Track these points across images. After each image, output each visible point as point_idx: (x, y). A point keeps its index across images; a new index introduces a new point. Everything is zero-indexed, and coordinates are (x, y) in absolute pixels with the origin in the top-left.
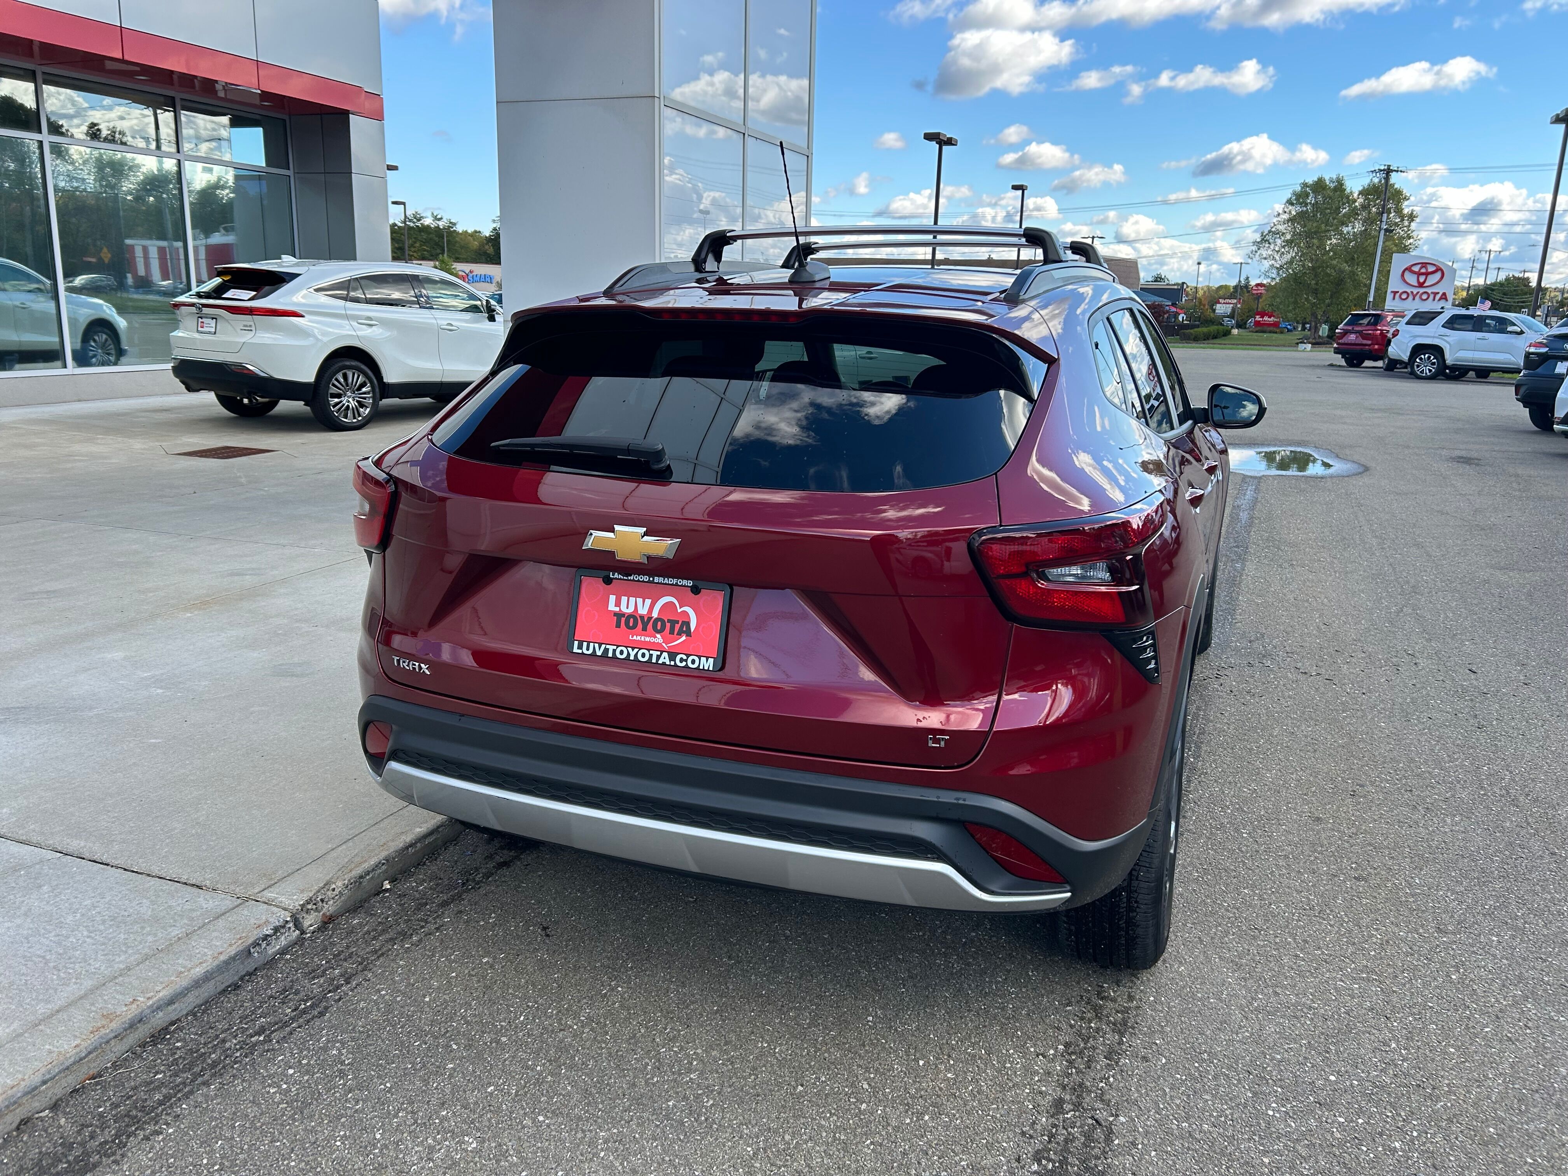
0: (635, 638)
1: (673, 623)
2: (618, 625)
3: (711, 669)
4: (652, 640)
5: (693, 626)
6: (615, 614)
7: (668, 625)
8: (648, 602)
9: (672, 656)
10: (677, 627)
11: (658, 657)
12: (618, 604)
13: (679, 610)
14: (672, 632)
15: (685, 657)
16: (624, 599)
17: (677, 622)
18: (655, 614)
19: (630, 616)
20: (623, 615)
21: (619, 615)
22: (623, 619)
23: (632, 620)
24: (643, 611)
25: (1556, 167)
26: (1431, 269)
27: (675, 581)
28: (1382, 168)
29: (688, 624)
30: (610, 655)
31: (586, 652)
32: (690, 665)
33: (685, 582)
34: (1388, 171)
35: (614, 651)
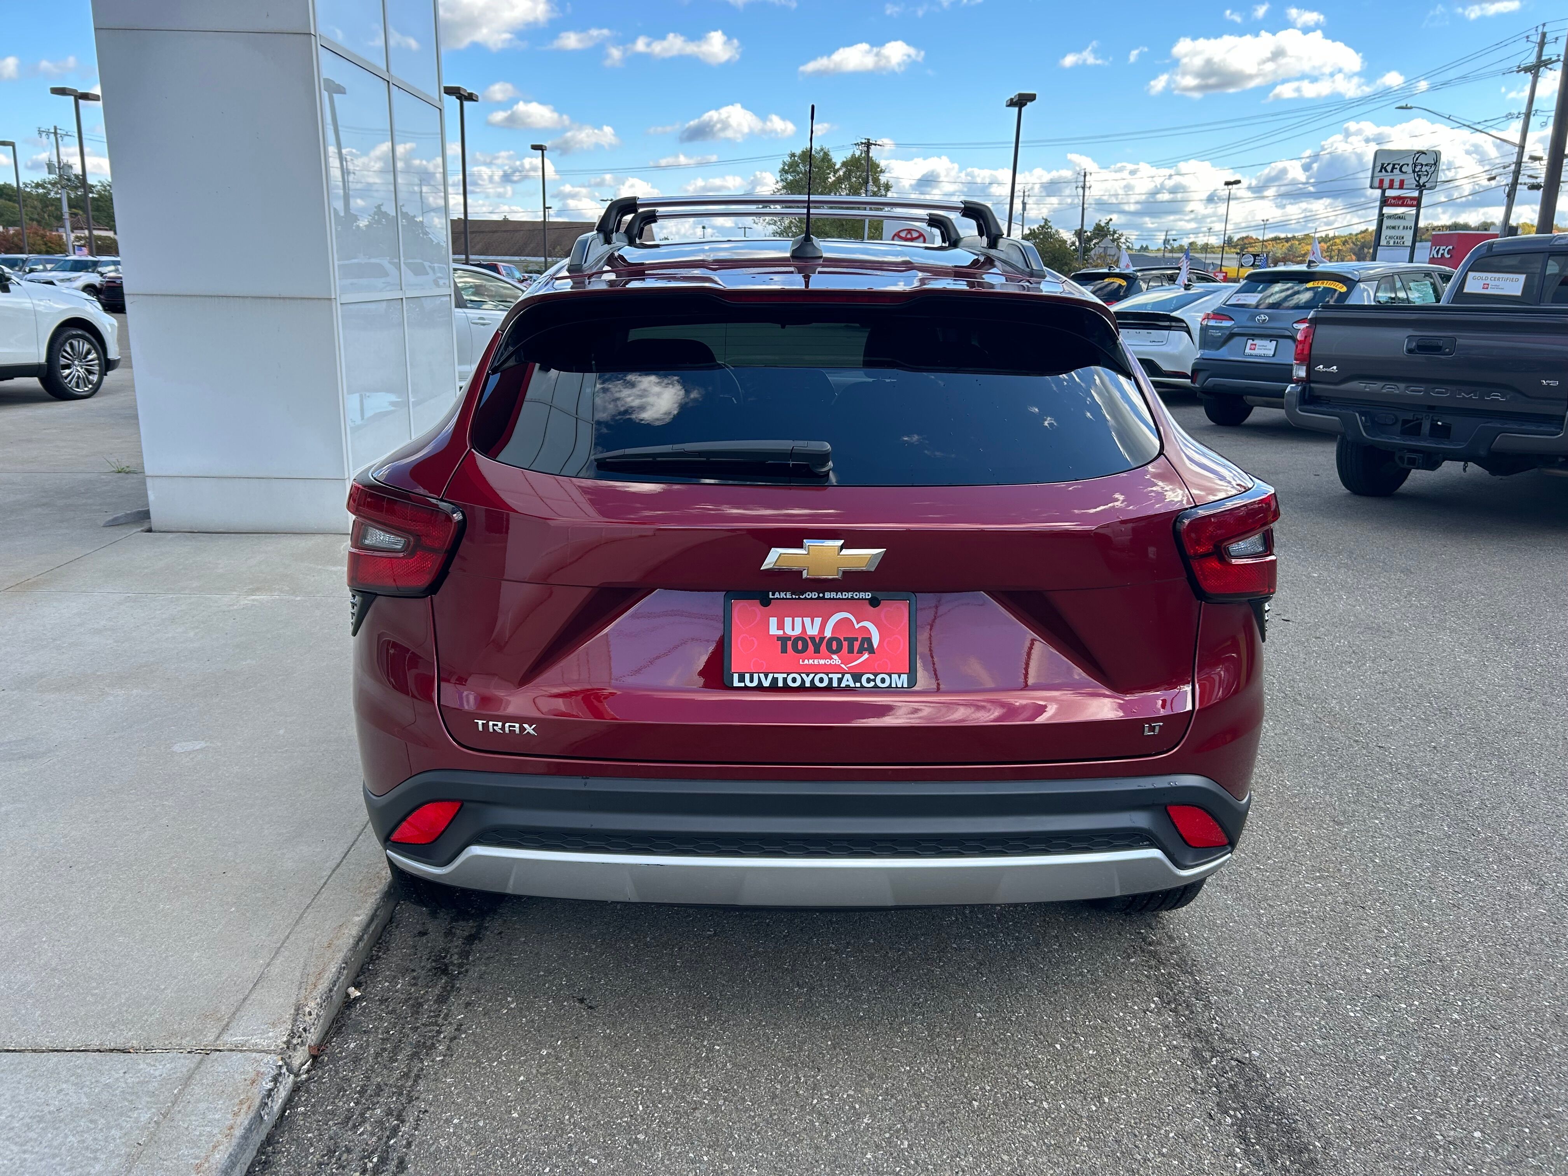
0: (806, 662)
1: (851, 641)
2: (784, 650)
3: (905, 685)
4: (828, 662)
5: (876, 642)
6: (779, 638)
7: (845, 644)
8: (818, 621)
9: (857, 678)
10: (857, 645)
11: (840, 680)
12: (781, 626)
13: (857, 626)
14: (851, 651)
15: (872, 677)
16: (788, 621)
18: (828, 634)
19: (797, 639)
20: (789, 638)
21: (784, 639)
22: (789, 643)
23: (800, 642)
25: (1014, 145)
26: (915, 235)
27: (850, 595)
28: (864, 141)
29: (869, 640)
30: (780, 684)
31: (749, 684)
32: (879, 684)
33: (862, 595)
34: (868, 145)
35: (785, 680)
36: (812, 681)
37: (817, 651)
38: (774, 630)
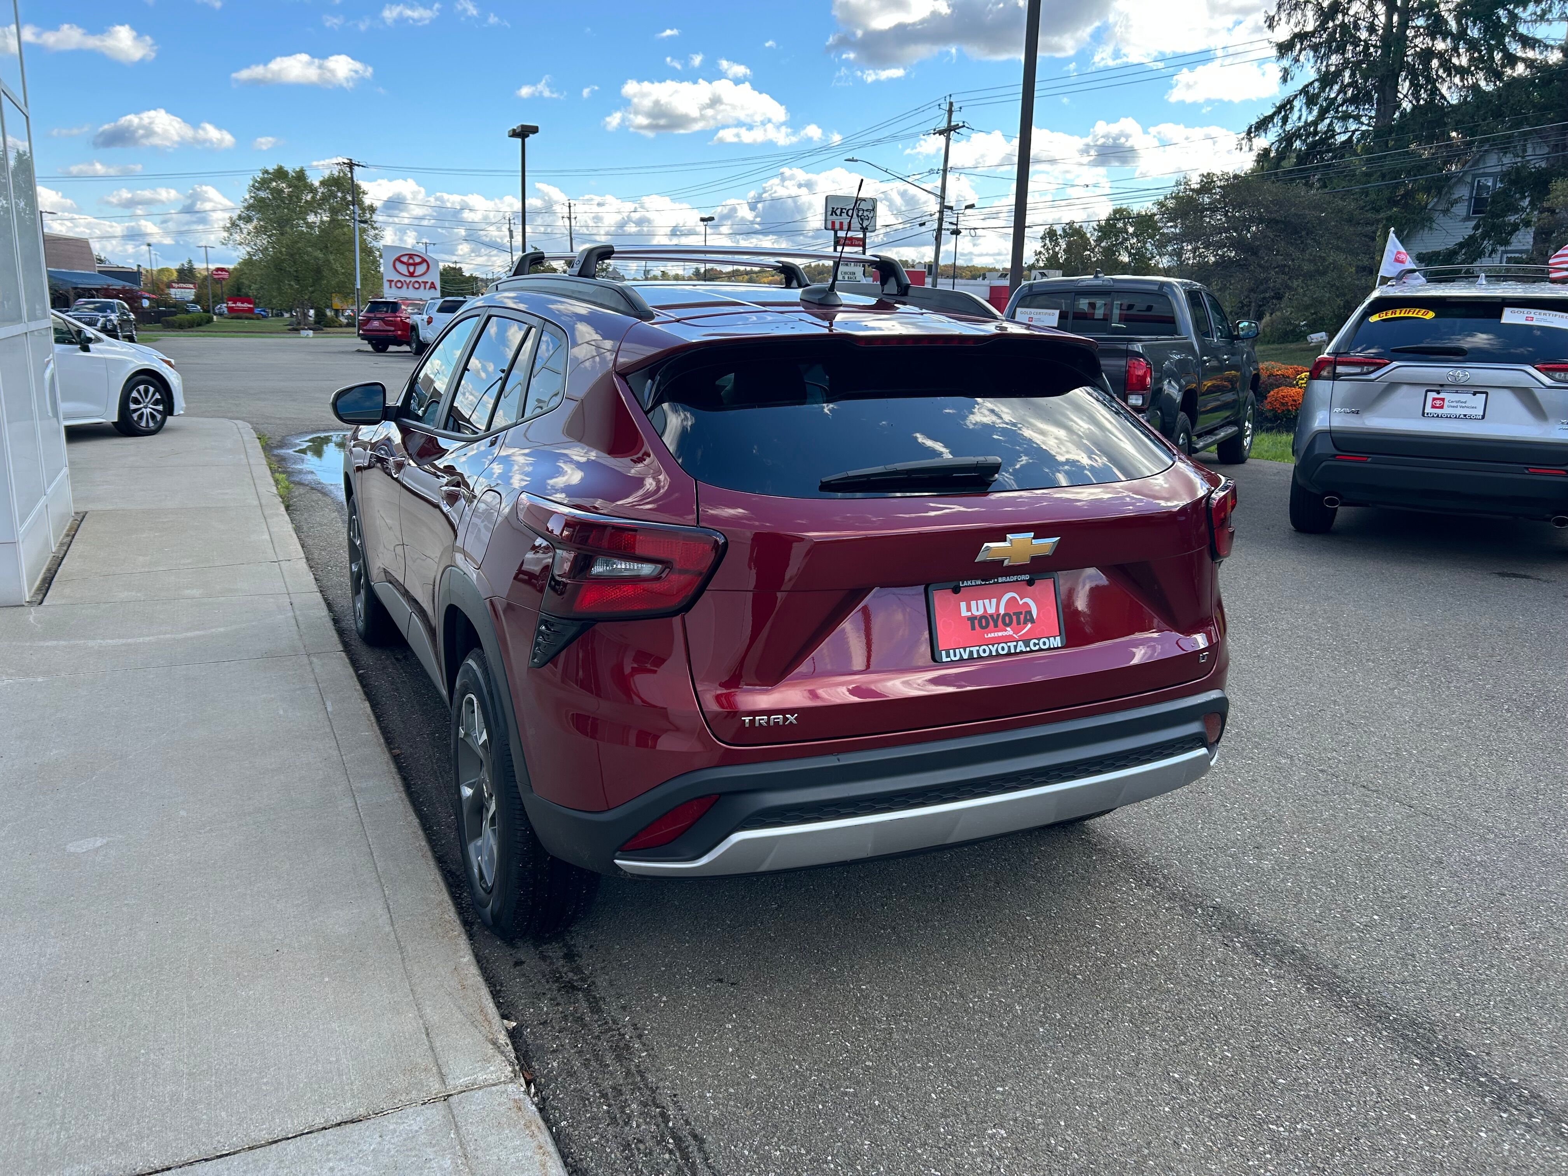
0: (989, 635)
1: (1018, 614)
2: (973, 628)
4: (1004, 634)
6: (969, 618)
7: (1014, 618)
8: (994, 601)
9: (1027, 644)
10: (1022, 617)
11: (1016, 647)
12: (969, 609)
13: (1021, 603)
14: (1019, 623)
15: (1037, 641)
16: (973, 603)
17: (1021, 613)
18: (1002, 611)
19: (982, 617)
21: (972, 619)
22: (976, 622)
24: (991, 610)
27: (1015, 578)
29: (1030, 613)
30: (975, 656)
31: (954, 659)
35: (978, 651)
36: (997, 650)
37: (996, 626)
38: (964, 613)
